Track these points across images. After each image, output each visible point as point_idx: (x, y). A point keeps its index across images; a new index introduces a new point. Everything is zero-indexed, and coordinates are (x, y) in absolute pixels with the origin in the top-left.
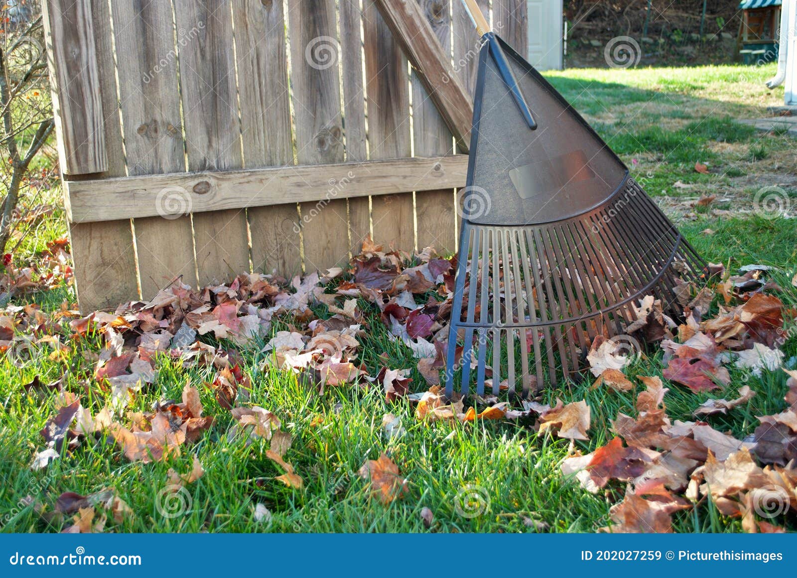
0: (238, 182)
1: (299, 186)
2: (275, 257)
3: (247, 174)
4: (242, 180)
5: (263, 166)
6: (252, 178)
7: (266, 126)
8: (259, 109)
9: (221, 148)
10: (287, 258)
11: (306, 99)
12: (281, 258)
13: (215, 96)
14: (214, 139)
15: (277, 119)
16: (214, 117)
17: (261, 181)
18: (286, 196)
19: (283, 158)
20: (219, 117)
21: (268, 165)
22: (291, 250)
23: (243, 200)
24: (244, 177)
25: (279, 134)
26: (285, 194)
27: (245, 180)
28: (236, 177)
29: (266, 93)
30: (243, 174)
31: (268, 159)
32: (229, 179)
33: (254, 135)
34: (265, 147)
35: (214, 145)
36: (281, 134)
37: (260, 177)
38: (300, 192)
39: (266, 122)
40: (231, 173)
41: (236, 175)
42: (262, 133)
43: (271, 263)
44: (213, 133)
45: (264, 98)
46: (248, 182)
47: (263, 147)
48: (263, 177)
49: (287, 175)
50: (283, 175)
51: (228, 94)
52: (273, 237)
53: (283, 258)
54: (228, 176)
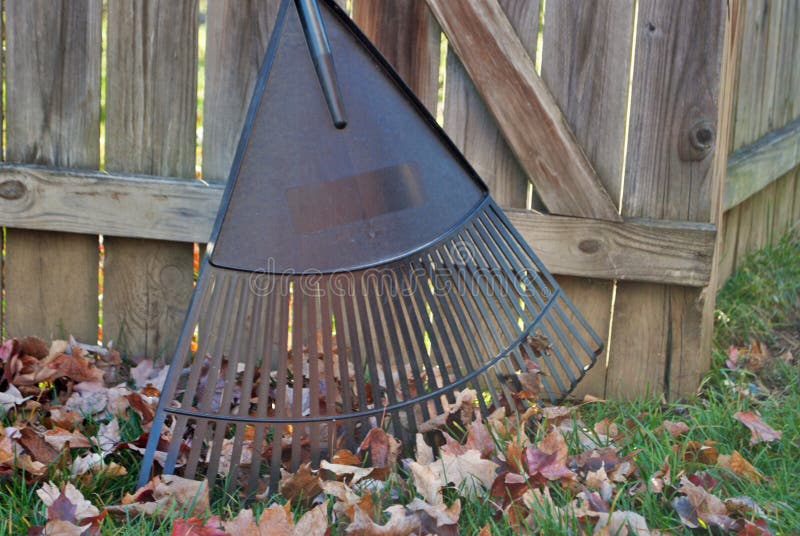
0: (74, 190)
1: (184, 214)
2: (142, 323)
3: (93, 181)
4: (81, 189)
5: (137, 173)
6: (100, 189)
7: (149, 109)
8: (140, 80)
9: (65, 133)
10: (163, 330)
11: (228, 74)
12: (153, 328)
13: (62, 50)
14: (54, 118)
15: (172, 100)
16: (58, 86)
17: (116, 195)
18: (159, 227)
19: (175, 165)
20: (66, 85)
21: (146, 173)
22: (173, 318)
23: (80, 221)
24: (85, 185)
25: (172, 125)
26: (157, 223)
27: (87, 189)
28: (72, 183)
29: (156, 56)
30: (85, 180)
31: (147, 163)
32: (60, 184)
33: (126, 121)
34: (145, 142)
35: (54, 126)
36: (176, 127)
37: (113, 189)
38: (185, 225)
39: (149, 102)
40: (64, 175)
41: (72, 179)
42: (141, 119)
43: (133, 331)
44: (53, 108)
45: (150, 63)
46: (92, 194)
47: (140, 142)
48: (120, 190)
49: (164, 194)
50: (156, 193)
51: (85, 51)
52: (142, 291)
53: (156, 327)
54: (57, 179)
